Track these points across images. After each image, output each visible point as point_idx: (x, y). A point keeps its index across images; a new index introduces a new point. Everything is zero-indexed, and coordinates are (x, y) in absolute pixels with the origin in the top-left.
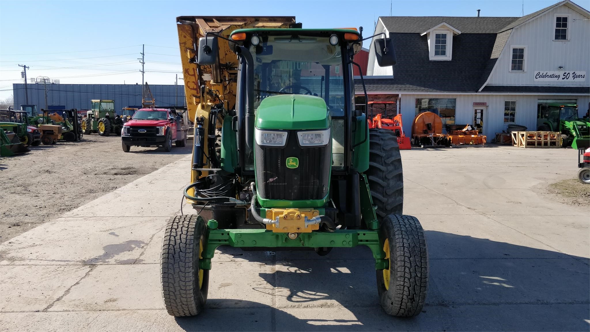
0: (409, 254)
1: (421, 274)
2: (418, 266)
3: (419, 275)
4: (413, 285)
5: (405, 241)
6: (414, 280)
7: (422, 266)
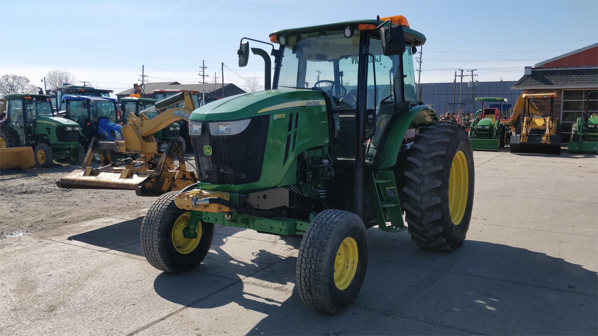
0: (309, 245)
1: (316, 267)
2: (314, 258)
3: (313, 267)
4: (308, 276)
5: (312, 232)
6: (308, 271)
7: (318, 259)
